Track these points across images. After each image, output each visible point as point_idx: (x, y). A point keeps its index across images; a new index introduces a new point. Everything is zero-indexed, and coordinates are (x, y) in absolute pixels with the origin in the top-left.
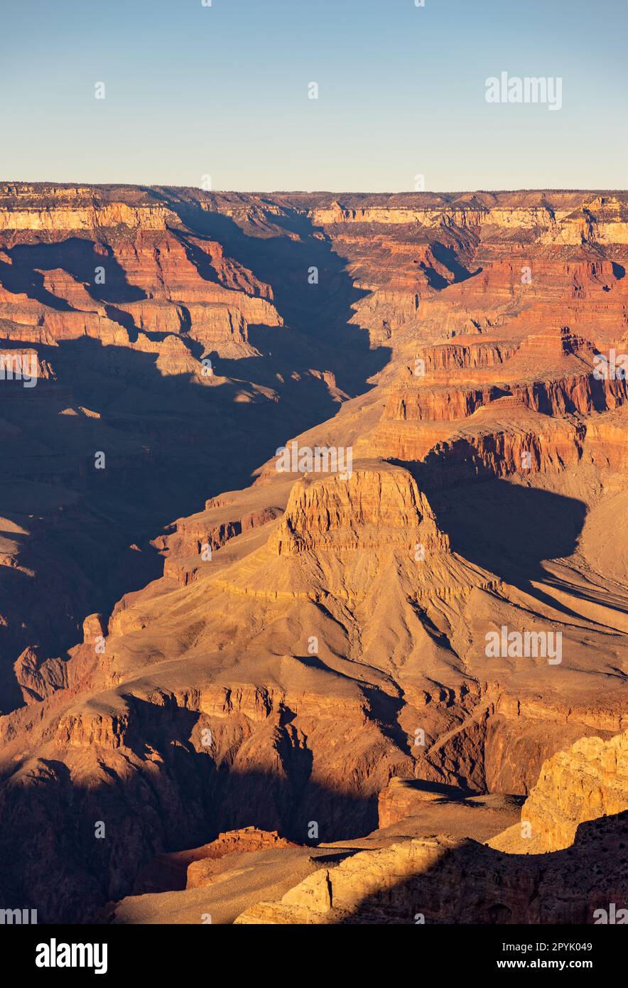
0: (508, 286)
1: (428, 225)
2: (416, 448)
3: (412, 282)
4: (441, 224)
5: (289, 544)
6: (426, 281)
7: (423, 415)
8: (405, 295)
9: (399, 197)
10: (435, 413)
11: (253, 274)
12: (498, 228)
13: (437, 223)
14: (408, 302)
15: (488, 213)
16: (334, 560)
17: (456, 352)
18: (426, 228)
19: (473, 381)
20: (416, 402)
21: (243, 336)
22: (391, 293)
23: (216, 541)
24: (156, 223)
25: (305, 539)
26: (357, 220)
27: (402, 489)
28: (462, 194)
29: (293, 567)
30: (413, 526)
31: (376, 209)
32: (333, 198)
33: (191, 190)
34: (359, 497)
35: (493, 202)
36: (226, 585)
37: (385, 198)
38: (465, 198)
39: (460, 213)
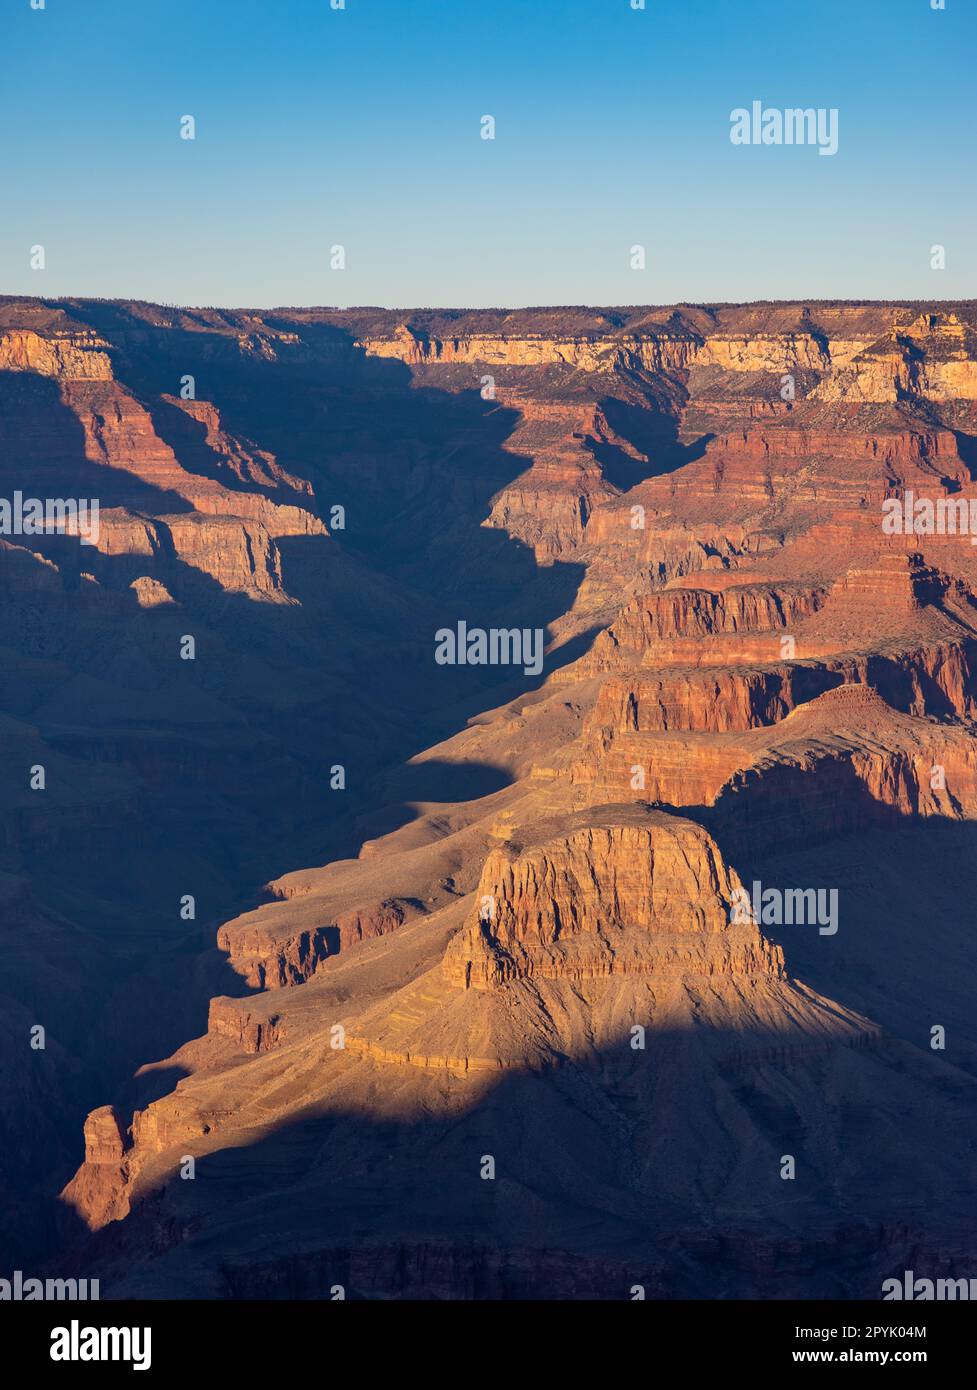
0: (762, 479)
1: (590, 368)
2: (682, 783)
3: (571, 474)
4: (616, 366)
5: (485, 967)
6: (598, 472)
7: (670, 722)
8: (560, 498)
9: (524, 316)
10: (691, 717)
11: (277, 461)
12: (722, 373)
13: (609, 364)
14: (566, 511)
15: (702, 345)
16: (569, 997)
17: (699, 602)
18: (587, 373)
19: (746, 656)
20: (657, 696)
21: (273, 575)
22: (533, 494)
23: (294, 963)
24: (93, 367)
25: (514, 957)
26: (444, 359)
27: (693, 861)
28: (651, 309)
29: (496, 1011)
30: (716, 930)
31: (482, 339)
32: (398, 319)
33: (134, 307)
34: (612, 876)
35: (709, 324)
36: (365, 1046)
37: (496, 319)
38: (656, 318)
39: (651, 345)
